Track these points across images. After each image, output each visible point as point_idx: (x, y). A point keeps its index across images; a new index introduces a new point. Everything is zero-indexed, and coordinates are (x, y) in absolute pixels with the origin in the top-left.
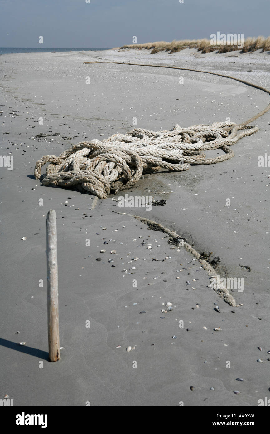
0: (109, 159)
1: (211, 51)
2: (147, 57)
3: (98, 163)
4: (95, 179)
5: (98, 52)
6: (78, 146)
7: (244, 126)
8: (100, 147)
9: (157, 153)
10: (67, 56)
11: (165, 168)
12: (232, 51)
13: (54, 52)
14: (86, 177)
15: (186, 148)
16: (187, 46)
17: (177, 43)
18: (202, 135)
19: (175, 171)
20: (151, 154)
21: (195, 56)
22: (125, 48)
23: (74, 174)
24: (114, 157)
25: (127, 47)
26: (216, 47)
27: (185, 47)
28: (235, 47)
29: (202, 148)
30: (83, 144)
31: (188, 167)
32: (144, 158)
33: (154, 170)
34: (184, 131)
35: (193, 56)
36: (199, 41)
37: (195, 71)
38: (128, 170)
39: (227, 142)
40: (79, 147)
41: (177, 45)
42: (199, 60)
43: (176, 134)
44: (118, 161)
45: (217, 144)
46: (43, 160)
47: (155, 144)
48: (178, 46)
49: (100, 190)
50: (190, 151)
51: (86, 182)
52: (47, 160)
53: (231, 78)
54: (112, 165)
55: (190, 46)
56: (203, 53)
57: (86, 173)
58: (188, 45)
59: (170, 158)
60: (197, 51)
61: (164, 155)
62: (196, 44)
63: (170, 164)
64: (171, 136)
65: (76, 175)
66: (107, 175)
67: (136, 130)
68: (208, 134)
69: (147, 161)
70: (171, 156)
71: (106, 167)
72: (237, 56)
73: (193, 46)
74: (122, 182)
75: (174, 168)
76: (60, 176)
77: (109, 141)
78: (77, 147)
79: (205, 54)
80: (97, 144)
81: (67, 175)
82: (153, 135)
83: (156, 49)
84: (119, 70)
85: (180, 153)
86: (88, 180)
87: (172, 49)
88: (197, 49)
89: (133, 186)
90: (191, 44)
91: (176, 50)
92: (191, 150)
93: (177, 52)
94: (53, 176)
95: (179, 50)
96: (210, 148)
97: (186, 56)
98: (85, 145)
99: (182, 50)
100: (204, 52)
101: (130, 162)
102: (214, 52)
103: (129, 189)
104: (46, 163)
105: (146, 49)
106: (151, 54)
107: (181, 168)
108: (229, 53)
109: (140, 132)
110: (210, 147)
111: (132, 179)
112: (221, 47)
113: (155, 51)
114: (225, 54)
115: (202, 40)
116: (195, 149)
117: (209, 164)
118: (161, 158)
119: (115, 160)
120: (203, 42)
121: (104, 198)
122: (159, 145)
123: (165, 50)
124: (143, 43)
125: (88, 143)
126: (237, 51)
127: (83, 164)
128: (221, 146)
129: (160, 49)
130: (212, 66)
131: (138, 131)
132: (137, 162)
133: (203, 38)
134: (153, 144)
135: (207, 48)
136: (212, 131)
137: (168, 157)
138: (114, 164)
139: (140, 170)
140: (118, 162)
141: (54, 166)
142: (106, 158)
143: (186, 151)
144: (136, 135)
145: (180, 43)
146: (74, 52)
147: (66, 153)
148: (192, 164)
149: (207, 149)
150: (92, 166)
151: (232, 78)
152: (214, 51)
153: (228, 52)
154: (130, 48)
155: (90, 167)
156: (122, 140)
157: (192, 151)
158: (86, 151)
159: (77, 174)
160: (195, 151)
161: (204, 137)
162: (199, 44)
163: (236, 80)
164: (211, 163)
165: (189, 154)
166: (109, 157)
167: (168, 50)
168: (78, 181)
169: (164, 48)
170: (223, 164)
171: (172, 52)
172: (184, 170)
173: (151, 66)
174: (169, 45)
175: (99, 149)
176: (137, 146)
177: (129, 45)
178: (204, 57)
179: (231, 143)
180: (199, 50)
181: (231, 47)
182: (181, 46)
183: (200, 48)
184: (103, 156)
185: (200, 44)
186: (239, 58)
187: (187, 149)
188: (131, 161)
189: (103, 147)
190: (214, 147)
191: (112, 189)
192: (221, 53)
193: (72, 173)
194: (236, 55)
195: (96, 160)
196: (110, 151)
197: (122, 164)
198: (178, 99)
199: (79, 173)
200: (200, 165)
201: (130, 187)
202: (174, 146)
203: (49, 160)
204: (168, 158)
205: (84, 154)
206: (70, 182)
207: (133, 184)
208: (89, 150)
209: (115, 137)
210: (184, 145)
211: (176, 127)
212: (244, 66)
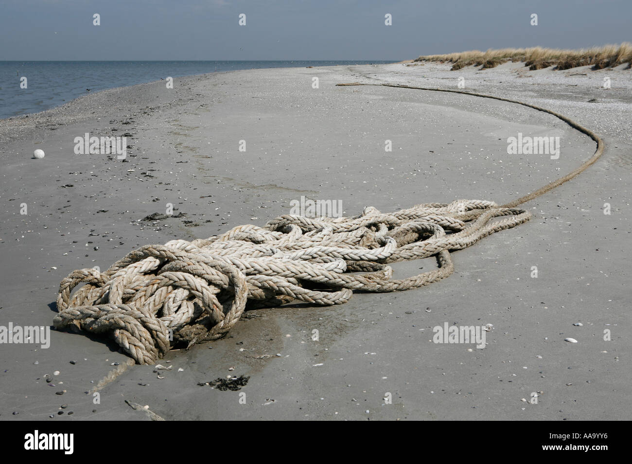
0: (177, 284)
1: (545, 66)
2: (444, 75)
3: (157, 289)
4: (136, 325)
5: (377, 67)
6: (138, 252)
7: (507, 209)
8: (177, 257)
9: (285, 269)
10: (324, 73)
11: (298, 298)
12: (579, 66)
13: (310, 67)
14: (120, 318)
15: (359, 257)
16: (508, 58)
17: (493, 53)
18: (411, 228)
19: (318, 305)
20: (274, 272)
21: (518, 74)
22: (421, 61)
23: (104, 310)
24: (186, 280)
25: (424, 60)
26: (553, 60)
27: (505, 59)
28: (583, 60)
29: (394, 256)
30: (147, 249)
31: (344, 297)
32: (256, 280)
33: (280, 301)
34: (379, 220)
35: (516, 74)
36: (529, 51)
37: (500, 99)
38: (214, 303)
39: (449, 246)
40: (140, 256)
41: (492, 56)
42: (520, 81)
43: (361, 225)
44: (193, 287)
45: (428, 248)
46: (72, 278)
47: (303, 247)
48: (494, 58)
49: (139, 347)
50: (367, 262)
51: (121, 328)
52: (80, 278)
53: (550, 113)
54: (182, 293)
55: (514, 58)
56: (531, 69)
57: (125, 311)
58: (511, 57)
59: (312, 279)
60: (524, 65)
61: (301, 273)
62: (523, 54)
63: (307, 291)
64: (350, 229)
65: (106, 312)
66: (169, 314)
67: (284, 219)
68: (423, 226)
69: (264, 286)
70: (315, 275)
71: (170, 298)
72: (585, 75)
73: (519, 59)
74: (205, 326)
75: (315, 300)
76: (79, 313)
77: (226, 238)
78: (136, 255)
79: (535, 71)
80: (171, 250)
81: (92, 312)
82: (315, 227)
83: (459, 64)
84: (381, 97)
85: (339, 267)
86: (123, 324)
87: (485, 63)
88: (525, 63)
89: (224, 335)
90: (516, 55)
91: (490, 64)
92: (370, 260)
93: (493, 67)
94: (69, 313)
95: (496, 64)
96: (411, 257)
97: (504, 74)
98: (150, 251)
99: (501, 64)
100: (534, 68)
101: (226, 286)
102: (549, 68)
103: (215, 340)
104: (78, 283)
105: (450, 63)
106: (452, 70)
107: (329, 299)
108: (573, 70)
109: (291, 221)
110: (411, 254)
111: (222, 322)
112: (561, 60)
113: (458, 66)
114: (567, 71)
115: (533, 49)
116: (377, 258)
117: (391, 291)
118: (295, 278)
119: (188, 285)
120: (534, 53)
121: (145, 362)
122: (306, 251)
123: (474, 65)
124: (447, 54)
125: (155, 249)
126: (588, 66)
127: (132, 289)
128: (436, 252)
129: (466, 62)
130: (537, 91)
131: (288, 220)
132: (236, 288)
133: (535, 46)
134: (300, 246)
135: (539, 61)
136: (433, 220)
137: (309, 277)
138: (186, 293)
139: (240, 305)
140: (193, 290)
141: (93, 289)
142: (172, 282)
143: (358, 263)
144: (285, 226)
145: (499, 54)
146: (340, 68)
147: (118, 265)
148: (357, 291)
149: (405, 258)
150: (145, 295)
151: (552, 113)
152: (550, 66)
153: (572, 67)
154: (429, 60)
155: (141, 297)
156: (247, 237)
157: (371, 263)
158: (151, 263)
159: (109, 311)
160: (376, 263)
161: (414, 231)
162: (528, 55)
163: (557, 116)
164: (396, 289)
165: (365, 267)
166: (176, 279)
167: (478, 64)
168: (107, 325)
169: (472, 61)
170: (419, 292)
171: (485, 67)
172: (336, 304)
173: (437, 90)
174: (481, 57)
175: (174, 260)
176: (261, 252)
177: (427, 56)
178: (530, 76)
179: (458, 246)
180: (527, 65)
181: (578, 59)
182: (499, 58)
183: (529, 61)
184: (166, 277)
185: (530, 54)
186: (588, 78)
187: (362, 259)
188: (229, 285)
189: (182, 257)
190: (420, 254)
191: (182, 339)
192: (561, 69)
193: (100, 309)
194: (584, 73)
195: (153, 285)
196: (189, 265)
197: (202, 293)
198: (433, 152)
199: (111, 309)
200: (374, 292)
201: (218, 336)
202: (336, 254)
203: (83, 278)
204: (309, 279)
205: (143, 270)
206: (96, 326)
207: (224, 331)
208: (158, 262)
209: (237, 231)
210: (356, 251)
211: (366, 212)
212: (589, 91)
